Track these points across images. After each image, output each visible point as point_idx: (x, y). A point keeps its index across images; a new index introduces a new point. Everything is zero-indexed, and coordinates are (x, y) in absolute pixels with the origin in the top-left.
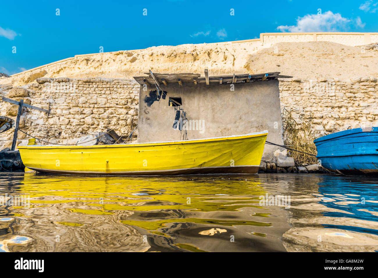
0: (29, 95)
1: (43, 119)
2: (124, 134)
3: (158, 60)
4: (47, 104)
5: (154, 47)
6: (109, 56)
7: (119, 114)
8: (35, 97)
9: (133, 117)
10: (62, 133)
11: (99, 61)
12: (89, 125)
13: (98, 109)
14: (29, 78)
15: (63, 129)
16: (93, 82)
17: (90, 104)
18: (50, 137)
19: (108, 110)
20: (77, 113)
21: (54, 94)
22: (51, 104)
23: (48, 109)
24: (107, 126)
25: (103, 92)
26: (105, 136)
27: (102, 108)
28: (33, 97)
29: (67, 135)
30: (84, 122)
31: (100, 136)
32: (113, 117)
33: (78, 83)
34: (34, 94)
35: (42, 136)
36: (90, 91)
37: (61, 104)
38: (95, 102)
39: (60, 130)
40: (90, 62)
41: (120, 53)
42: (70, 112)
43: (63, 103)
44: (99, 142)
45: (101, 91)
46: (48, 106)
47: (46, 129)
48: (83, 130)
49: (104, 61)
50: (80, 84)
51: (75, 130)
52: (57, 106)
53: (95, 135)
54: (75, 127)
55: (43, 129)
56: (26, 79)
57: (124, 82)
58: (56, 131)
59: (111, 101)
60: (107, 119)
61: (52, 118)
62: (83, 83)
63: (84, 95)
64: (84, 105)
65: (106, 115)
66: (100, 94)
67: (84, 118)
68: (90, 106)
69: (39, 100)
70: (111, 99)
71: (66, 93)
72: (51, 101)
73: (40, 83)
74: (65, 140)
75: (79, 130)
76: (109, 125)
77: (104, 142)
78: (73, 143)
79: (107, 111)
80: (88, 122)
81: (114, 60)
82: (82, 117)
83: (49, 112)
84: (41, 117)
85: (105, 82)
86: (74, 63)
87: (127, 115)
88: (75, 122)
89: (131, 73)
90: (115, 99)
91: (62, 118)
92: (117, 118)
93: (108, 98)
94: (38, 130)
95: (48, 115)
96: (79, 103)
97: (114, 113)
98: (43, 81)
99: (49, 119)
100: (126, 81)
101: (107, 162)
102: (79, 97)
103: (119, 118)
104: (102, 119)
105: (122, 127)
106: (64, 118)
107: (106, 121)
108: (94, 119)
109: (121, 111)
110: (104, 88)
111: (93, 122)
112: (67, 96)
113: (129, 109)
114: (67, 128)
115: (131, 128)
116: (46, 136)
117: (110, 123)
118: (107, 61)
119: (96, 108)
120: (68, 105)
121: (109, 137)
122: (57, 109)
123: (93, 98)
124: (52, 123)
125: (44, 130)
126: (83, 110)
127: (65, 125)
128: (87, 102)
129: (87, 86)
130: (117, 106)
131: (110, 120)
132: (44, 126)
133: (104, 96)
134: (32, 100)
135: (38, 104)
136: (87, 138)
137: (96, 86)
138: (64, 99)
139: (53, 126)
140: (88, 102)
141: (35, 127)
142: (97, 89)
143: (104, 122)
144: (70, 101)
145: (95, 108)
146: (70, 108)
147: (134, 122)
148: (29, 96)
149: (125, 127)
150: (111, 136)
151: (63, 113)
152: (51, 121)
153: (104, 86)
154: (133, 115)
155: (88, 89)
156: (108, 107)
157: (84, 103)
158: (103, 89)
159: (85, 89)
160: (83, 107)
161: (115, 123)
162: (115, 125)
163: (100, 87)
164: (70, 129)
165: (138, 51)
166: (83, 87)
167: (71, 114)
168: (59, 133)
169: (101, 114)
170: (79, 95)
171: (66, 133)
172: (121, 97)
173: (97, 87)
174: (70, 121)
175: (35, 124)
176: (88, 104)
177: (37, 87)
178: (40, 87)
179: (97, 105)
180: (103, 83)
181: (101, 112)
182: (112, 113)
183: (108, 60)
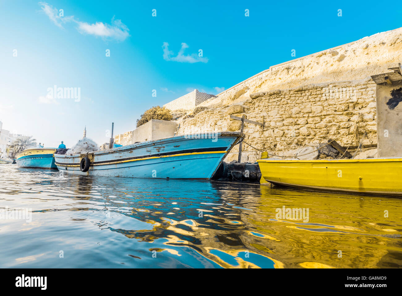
0: (244, 110)
1: (258, 132)
2: (347, 144)
3: (376, 51)
4: (262, 117)
5: (366, 38)
6: (311, 60)
7: (339, 121)
8: (249, 112)
9: (358, 124)
10: (277, 145)
11: (300, 67)
12: (305, 135)
13: (313, 118)
14: (235, 96)
15: (278, 142)
16: (305, 90)
17: (304, 113)
18: (267, 149)
19: (325, 118)
20: (291, 124)
21: (267, 107)
22: (265, 118)
23: (263, 123)
24: (325, 136)
25: (318, 99)
26: (326, 148)
27: (317, 116)
28: (248, 112)
29: (283, 147)
30: (299, 133)
31: (321, 147)
32: (331, 126)
33: (289, 93)
34: (248, 109)
35: (259, 148)
36: (303, 100)
37: (274, 116)
38: (310, 111)
39: (275, 142)
40: (291, 71)
41: (323, 54)
42: (283, 124)
43: (276, 115)
44: (321, 153)
45: (315, 99)
46: (262, 119)
47: (262, 141)
48: (298, 141)
49: (306, 66)
50: (291, 94)
51: (290, 142)
52: (271, 118)
53: (315, 146)
54: (290, 139)
55: (259, 141)
56: (233, 97)
57: (342, 84)
58: (271, 143)
59: (328, 107)
60: (325, 129)
61: (266, 130)
62: (295, 92)
63: (296, 105)
64: (297, 115)
65: (323, 123)
66: (314, 101)
67: (298, 129)
68: (304, 116)
69: (254, 115)
70: (328, 105)
71: (278, 105)
72: (264, 114)
73: (253, 99)
74: (280, 152)
75: (295, 141)
76: (327, 135)
77: (326, 154)
78: (290, 155)
79: (324, 120)
80: (303, 133)
81: (318, 63)
82: (297, 128)
83: (264, 125)
84: (257, 131)
85: (320, 88)
86: (275, 74)
87: (349, 122)
88: (289, 134)
89: (339, 73)
90: (332, 105)
91: (276, 130)
92: (337, 126)
93: (324, 105)
94: (255, 143)
95: (263, 128)
96: (292, 114)
97: (332, 121)
98: (256, 96)
99: (264, 132)
100: (345, 84)
101: (361, 179)
102: (292, 107)
103: (339, 127)
104: (319, 129)
105: (344, 136)
106: (279, 130)
107: (323, 131)
108: (310, 130)
109: (340, 118)
110: (318, 94)
111: (309, 132)
112: (280, 107)
113: (351, 115)
114: (281, 140)
115: (357, 136)
116: (263, 149)
117: (328, 133)
118: (310, 66)
119: (311, 117)
120: (281, 117)
121: (332, 149)
122: (270, 121)
123: (307, 107)
124: (267, 135)
125: (260, 143)
126: (297, 120)
127: (280, 137)
128: (300, 112)
129: (300, 95)
130: (336, 113)
131: (328, 129)
132: (260, 138)
133: (319, 103)
134: (248, 115)
135: (253, 118)
136: (307, 150)
137: (310, 93)
138: (277, 111)
139: (268, 139)
140: (302, 111)
141: (252, 140)
142: (310, 97)
143: (322, 132)
144: (282, 113)
145: (309, 118)
146: (283, 120)
147: (359, 130)
148: (244, 112)
149: (348, 136)
150: (333, 147)
151: (277, 125)
152: (266, 134)
153: (318, 93)
154: (358, 122)
155: (300, 98)
156: (325, 115)
157: (297, 114)
158: (317, 96)
159: (297, 98)
160: (296, 117)
161: (335, 132)
162: (334, 134)
163: (313, 95)
164: (285, 141)
165: (345, 46)
166: (295, 96)
167: (285, 126)
168: (274, 145)
169: (317, 123)
170: (291, 105)
171: (281, 145)
172: (340, 103)
173: (310, 95)
174: (284, 133)
175: (252, 138)
176: (302, 114)
177: (251, 103)
178: (253, 102)
179: (312, 114)
180: (316, 89)
181: (317, 121)
182: (330, 122)
183: (310, 64)
